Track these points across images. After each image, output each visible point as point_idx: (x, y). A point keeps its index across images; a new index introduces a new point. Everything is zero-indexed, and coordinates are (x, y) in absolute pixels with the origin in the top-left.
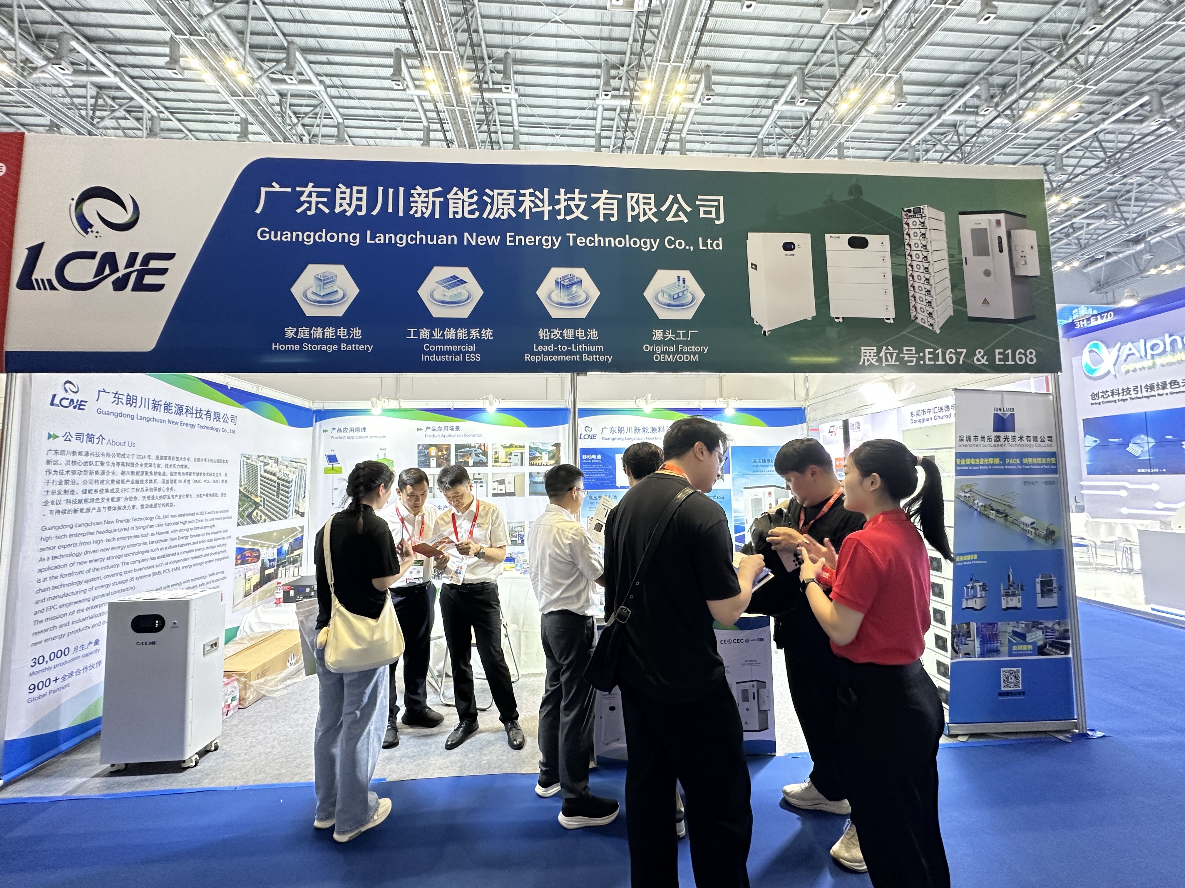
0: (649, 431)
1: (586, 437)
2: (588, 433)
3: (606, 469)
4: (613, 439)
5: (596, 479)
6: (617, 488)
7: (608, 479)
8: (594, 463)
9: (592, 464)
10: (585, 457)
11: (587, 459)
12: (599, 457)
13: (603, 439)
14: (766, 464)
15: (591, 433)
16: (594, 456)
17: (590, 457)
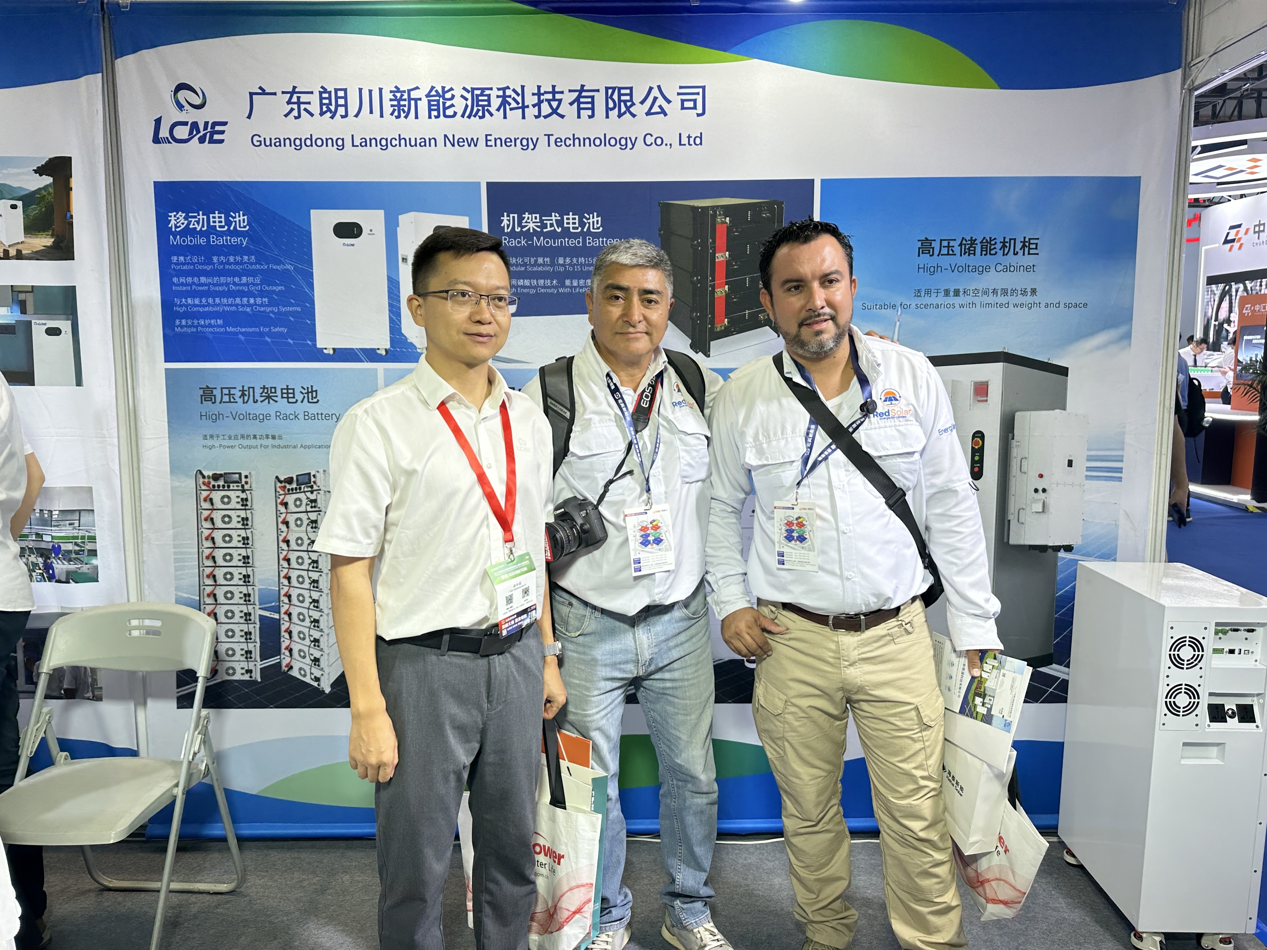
0: (459, 105)
1: (182, 132)
2: (191, 115)
3: (268, 277)
4: (298, 144)
5: (230, 318)
6: (319, 355)
7: (281, 319)
8: (219, 250)
9: (209, 251)
10: (177, 220)
11: (187, 231)
12: (240, 220)
13: (257, 141)
14: (977, 260)
15: (200, 117)
16: (217, 219)
17: (199, 222)
